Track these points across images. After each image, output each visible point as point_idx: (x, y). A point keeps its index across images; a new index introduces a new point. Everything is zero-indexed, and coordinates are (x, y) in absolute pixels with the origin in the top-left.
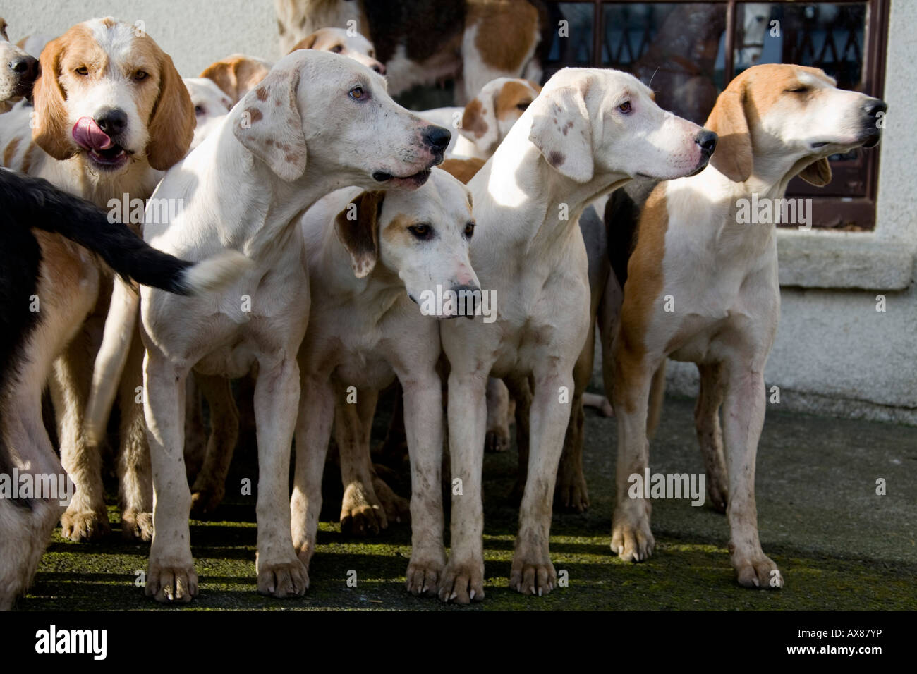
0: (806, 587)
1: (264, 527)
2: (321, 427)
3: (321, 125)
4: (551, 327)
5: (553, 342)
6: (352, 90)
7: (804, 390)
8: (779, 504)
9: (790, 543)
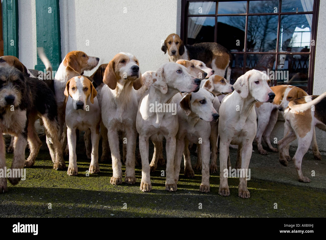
0: (296, 193)
1: (167, 175)
2: (181, 152)
3: (170, 79)
4: (247, 132)
5: (247, 135)
6: (178, 71)
7: (294, 146)
8: (288, 173)
9: (291, 183)
